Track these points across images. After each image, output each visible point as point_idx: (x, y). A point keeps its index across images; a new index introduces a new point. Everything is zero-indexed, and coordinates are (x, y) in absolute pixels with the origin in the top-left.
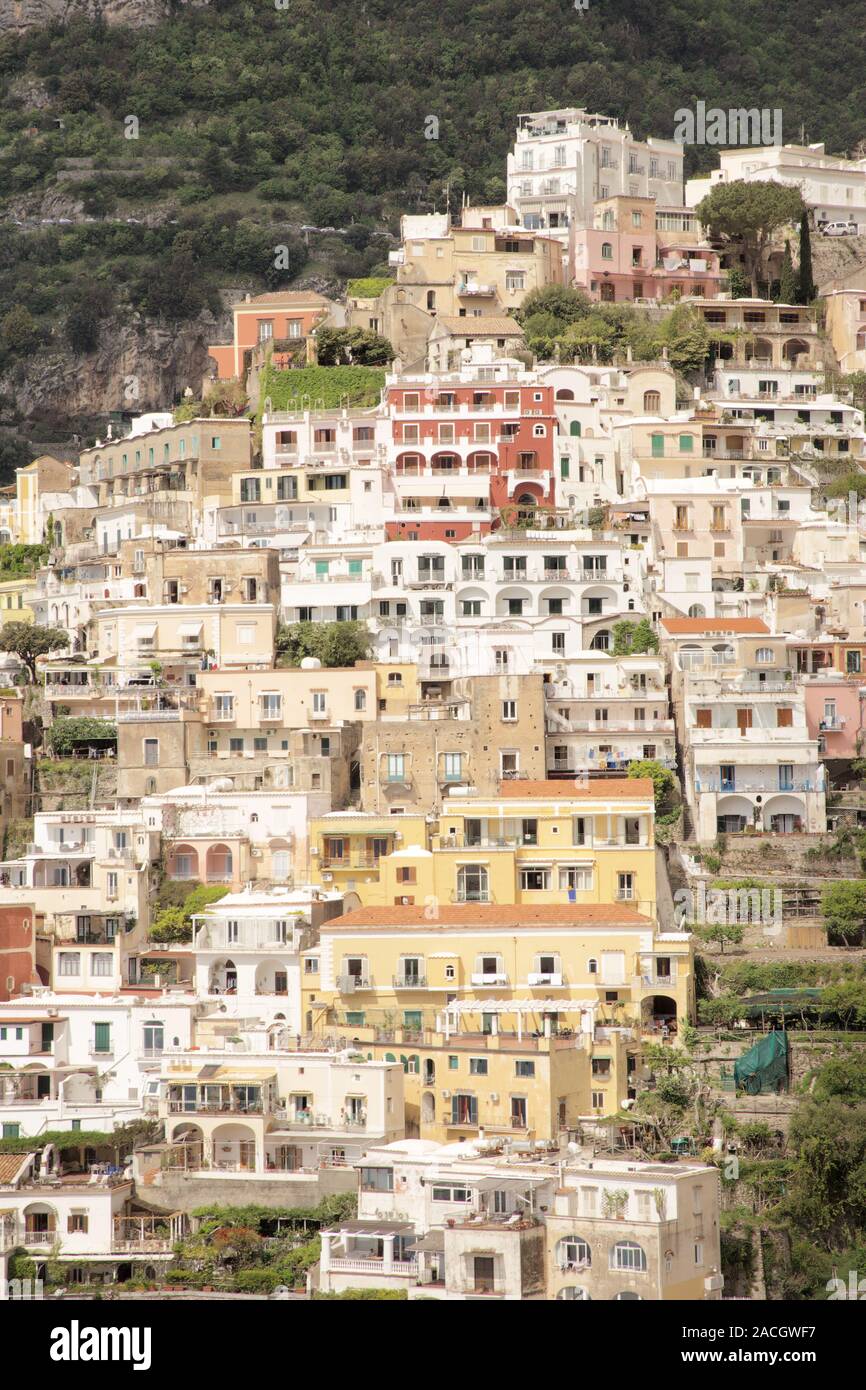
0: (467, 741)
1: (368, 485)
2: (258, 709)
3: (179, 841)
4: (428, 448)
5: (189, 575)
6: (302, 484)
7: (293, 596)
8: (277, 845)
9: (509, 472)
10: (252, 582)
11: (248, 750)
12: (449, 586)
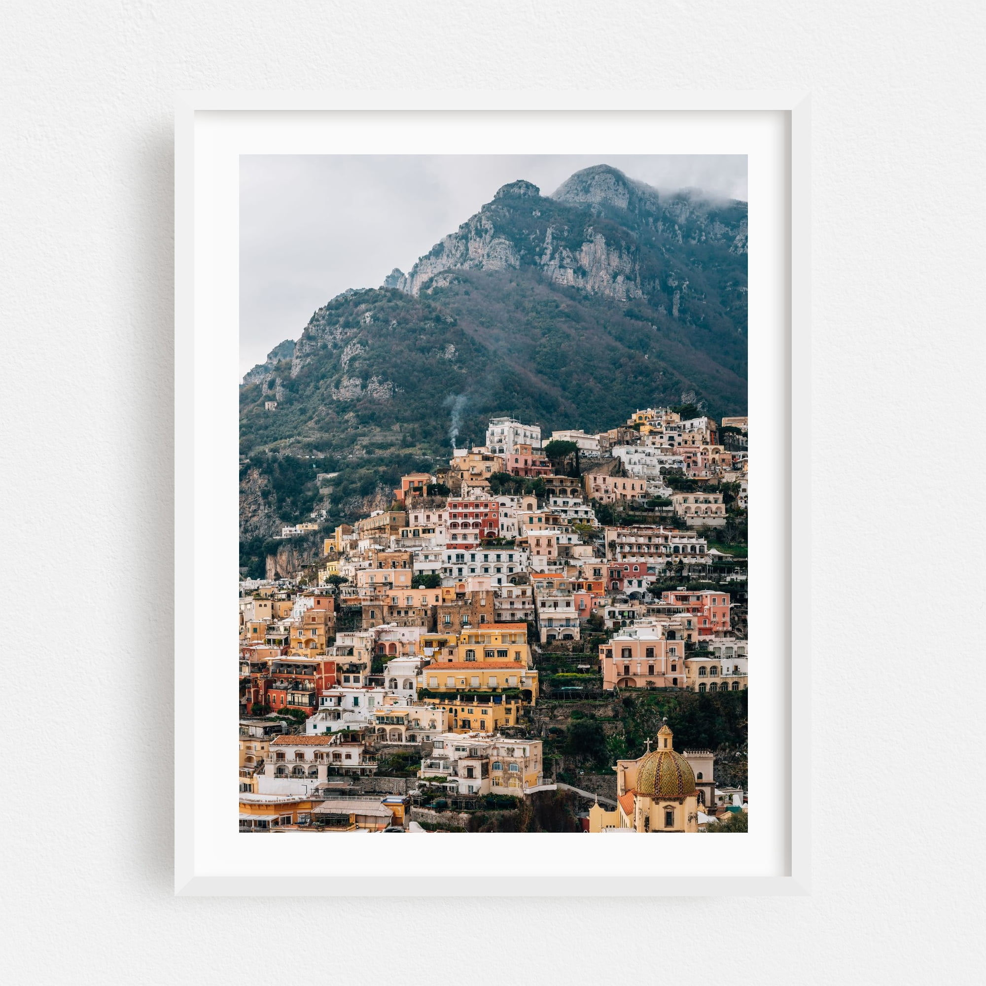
0: (470, 611)
1: (441, 532)
2: (406, 601)
3: (380, 642)
4: (460, 521)
5: (385, 560)
6: (421, 532)
7: (417, 566)
8: (410, 643)
9: (486, 529)
10: (405, 562)
11: (403, 614)
12: (466, 564)
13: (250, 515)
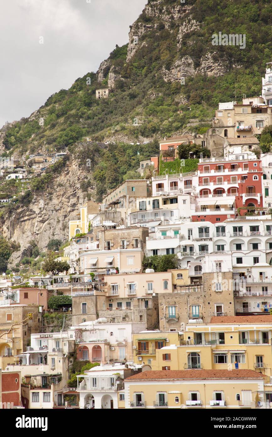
0: (201, 300)
1: (184, 201)
2: (127, 289)
3: (82, 344)
4: (212, 187)
5: (114, 239)
6: (161, 202)
7: (151, 245)
8: (120, 345)
9: (244, 195)
10: (137, 240)
11: (124, 307)
12: (211, 239)
13: (69, 209)
